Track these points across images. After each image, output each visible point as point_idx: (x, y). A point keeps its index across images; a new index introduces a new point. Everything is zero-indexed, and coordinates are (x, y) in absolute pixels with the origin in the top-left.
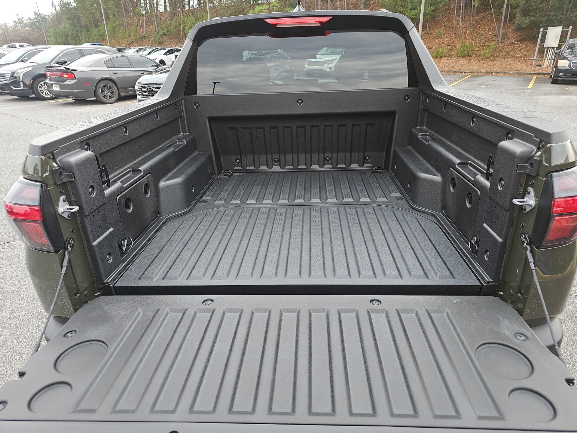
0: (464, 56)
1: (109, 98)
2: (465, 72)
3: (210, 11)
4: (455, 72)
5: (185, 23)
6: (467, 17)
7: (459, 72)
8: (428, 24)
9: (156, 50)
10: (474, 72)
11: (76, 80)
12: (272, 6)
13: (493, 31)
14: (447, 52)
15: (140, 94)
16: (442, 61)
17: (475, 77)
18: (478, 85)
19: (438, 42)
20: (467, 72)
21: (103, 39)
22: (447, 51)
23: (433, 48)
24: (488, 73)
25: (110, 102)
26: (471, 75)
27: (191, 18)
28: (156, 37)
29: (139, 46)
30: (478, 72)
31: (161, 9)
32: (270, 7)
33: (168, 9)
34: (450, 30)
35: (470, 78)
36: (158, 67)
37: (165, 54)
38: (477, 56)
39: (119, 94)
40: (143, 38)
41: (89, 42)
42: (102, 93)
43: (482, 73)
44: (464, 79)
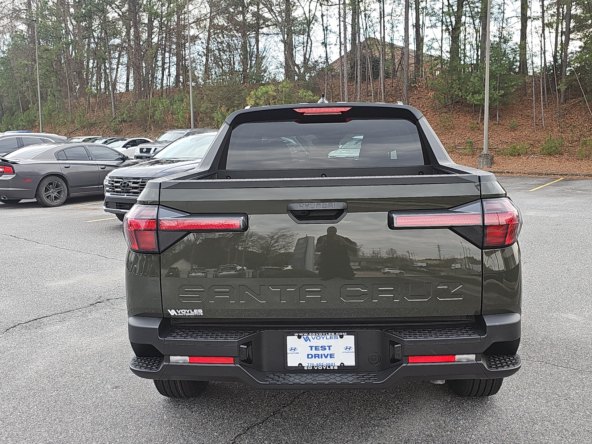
0: (552, 154)
1: (55, 200)
2: (555, 175)
3: (193, 92)
4: (540, 174)
5: (155, 107)
6: (552, 105)
7: (545, 174)
8: (498, 112)
9: (111, 141)
10: (567, 174)
11: (14, 176)
12: (281, 88)
13: (589, 123)
14: (528, 149)
15: (110, 190)
16: (521, 160)
17: (568, 180)
18: (570, 191)
19: (514, 135)
20: (557, 175)
21: (33, 126)
22: (527, 147)
23: (507, 143)
24: (586, 176)
25: (54, 204)
26: (563, 178)
27: (164, 100)
28: (112, 124)
29: (85, 135)
30: (573, 175)
31: (121, 88)
32: (279, 88)
33: (131, 88)
34: (529, 121)
35: (560, 182)
36: (125, 161)
37: (124, 147)
38: (571, 154)
39: (68, 194)
40: (92, 125)
41: (12, 129)
42: (45, 192)
43: (578, 176)
44: (552, 183)
